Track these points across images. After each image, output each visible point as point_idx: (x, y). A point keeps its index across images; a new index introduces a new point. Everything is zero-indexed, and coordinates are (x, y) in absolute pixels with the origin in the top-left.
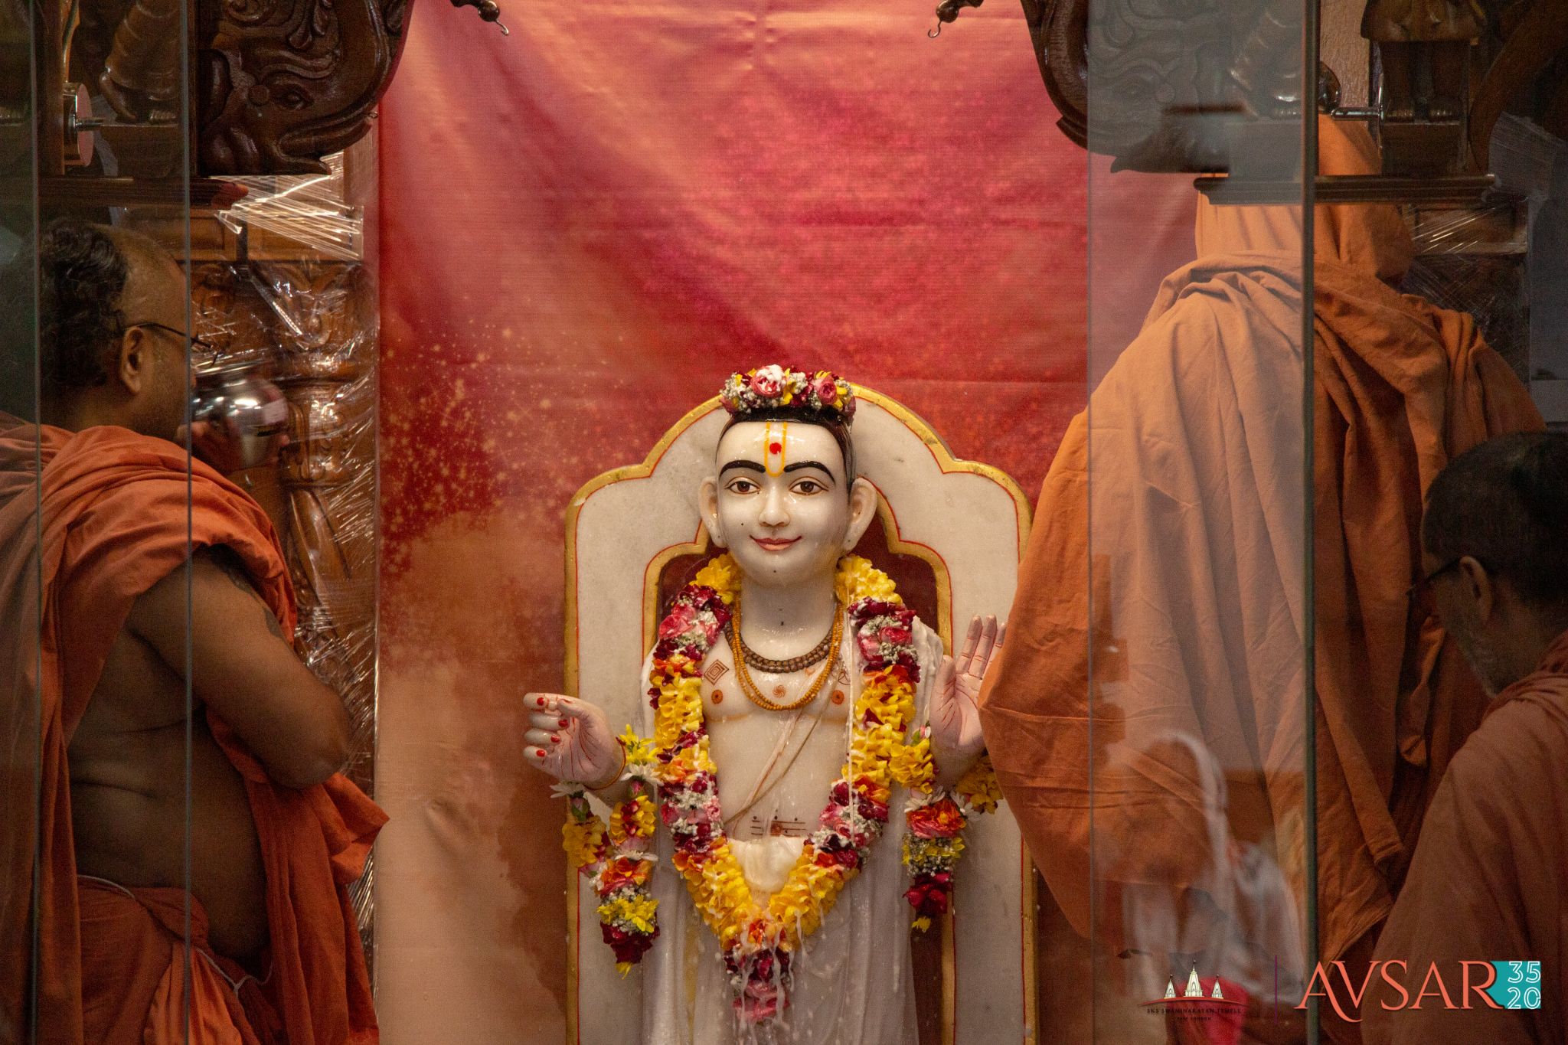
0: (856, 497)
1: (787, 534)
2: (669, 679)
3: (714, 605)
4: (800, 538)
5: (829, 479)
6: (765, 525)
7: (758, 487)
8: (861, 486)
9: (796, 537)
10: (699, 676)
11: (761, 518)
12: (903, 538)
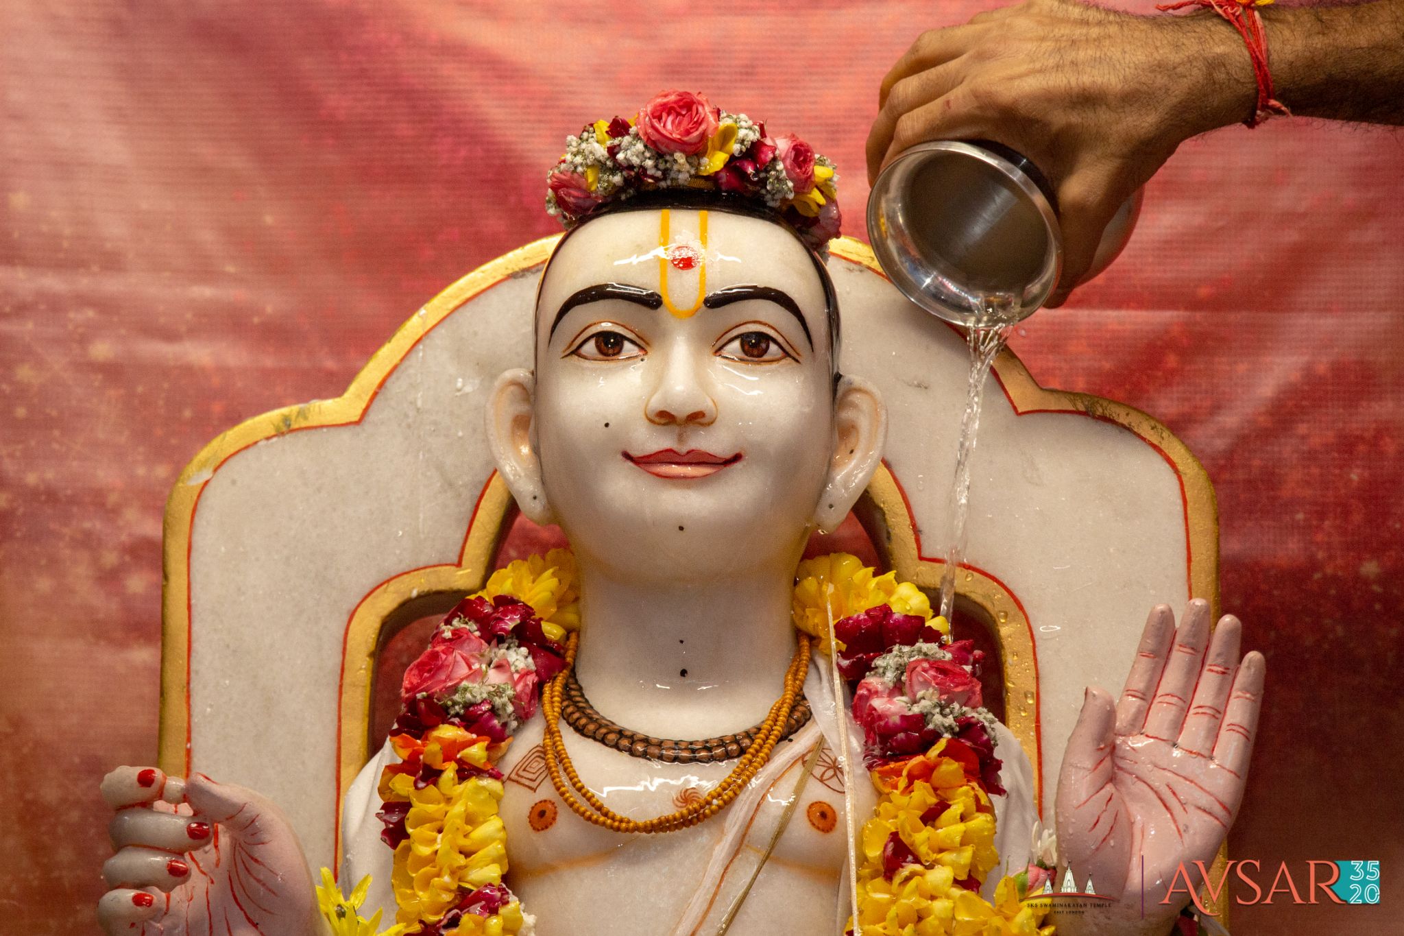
0: (847, 415)
1: (713, 442)
2: (431, 775)
3: (528, 634)
4: (737, 458)
5: (802, 335)
6: (664, 418)
7: (643, 345)
8: (859, 390)
9: (728, 454)
10: (497, 776)
11: (656, 403)
12: (926, 553)
